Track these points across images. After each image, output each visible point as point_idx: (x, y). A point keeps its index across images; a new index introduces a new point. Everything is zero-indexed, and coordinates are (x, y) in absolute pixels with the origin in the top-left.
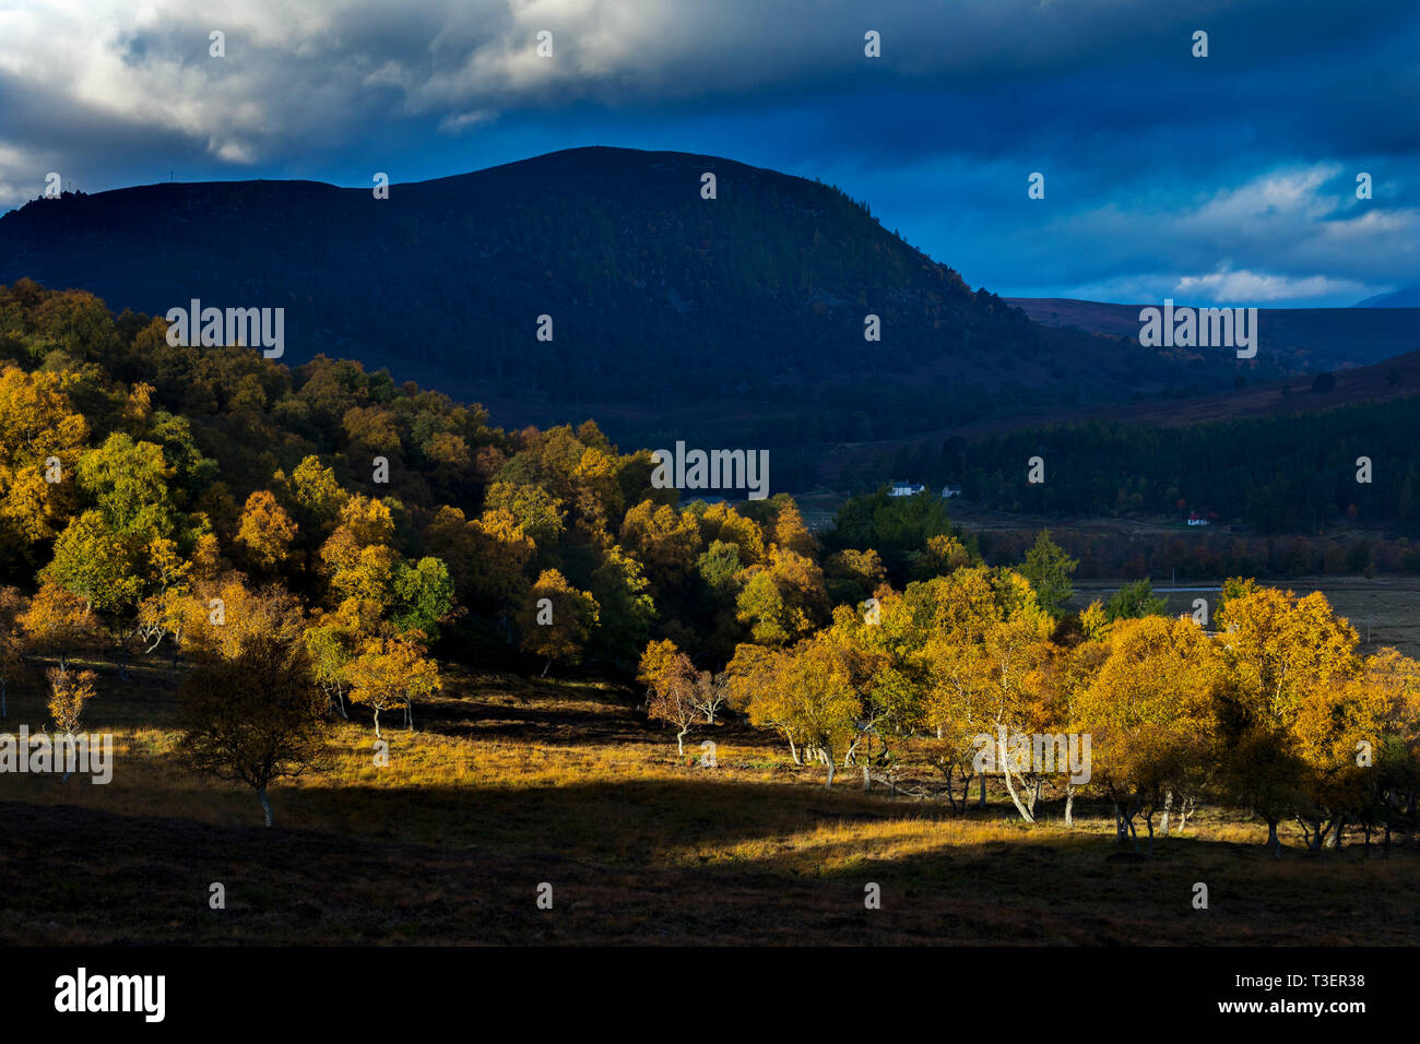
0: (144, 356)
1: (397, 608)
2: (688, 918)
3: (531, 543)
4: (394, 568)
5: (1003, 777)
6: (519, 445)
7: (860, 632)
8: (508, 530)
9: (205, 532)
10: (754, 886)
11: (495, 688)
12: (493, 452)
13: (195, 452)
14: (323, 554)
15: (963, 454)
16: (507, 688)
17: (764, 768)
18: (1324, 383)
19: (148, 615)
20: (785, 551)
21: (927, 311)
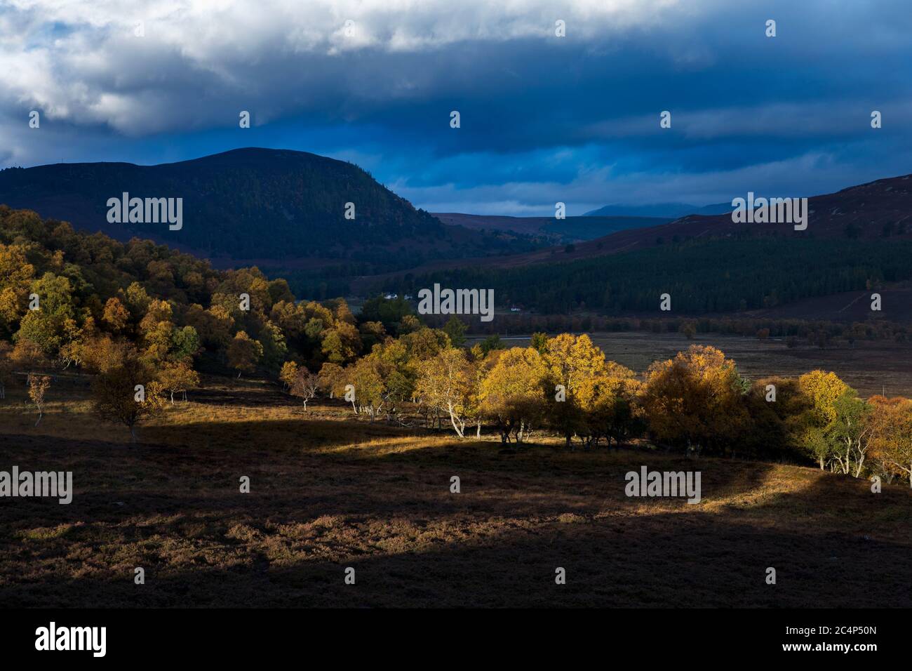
0: (58, 239)
1: (174, 348)
2: (330, 478)
3: (232, 319)
4: (172, 331)
5: (450, 418)
6: (225, 277)
7: (383, 356)
8: (222, 314)
9: (89, 316)
10: (354, 464)
11: (217, 383)
12: (214, 280)
13: (83, 281)
14: (141, 325)
15: (413, 281)
16: (223, 383)
17: (342, 415)
18: (570, 249)
19: (64, 353)
20: (342, 322)
21: (397, 219)
